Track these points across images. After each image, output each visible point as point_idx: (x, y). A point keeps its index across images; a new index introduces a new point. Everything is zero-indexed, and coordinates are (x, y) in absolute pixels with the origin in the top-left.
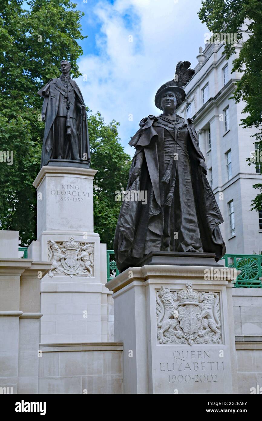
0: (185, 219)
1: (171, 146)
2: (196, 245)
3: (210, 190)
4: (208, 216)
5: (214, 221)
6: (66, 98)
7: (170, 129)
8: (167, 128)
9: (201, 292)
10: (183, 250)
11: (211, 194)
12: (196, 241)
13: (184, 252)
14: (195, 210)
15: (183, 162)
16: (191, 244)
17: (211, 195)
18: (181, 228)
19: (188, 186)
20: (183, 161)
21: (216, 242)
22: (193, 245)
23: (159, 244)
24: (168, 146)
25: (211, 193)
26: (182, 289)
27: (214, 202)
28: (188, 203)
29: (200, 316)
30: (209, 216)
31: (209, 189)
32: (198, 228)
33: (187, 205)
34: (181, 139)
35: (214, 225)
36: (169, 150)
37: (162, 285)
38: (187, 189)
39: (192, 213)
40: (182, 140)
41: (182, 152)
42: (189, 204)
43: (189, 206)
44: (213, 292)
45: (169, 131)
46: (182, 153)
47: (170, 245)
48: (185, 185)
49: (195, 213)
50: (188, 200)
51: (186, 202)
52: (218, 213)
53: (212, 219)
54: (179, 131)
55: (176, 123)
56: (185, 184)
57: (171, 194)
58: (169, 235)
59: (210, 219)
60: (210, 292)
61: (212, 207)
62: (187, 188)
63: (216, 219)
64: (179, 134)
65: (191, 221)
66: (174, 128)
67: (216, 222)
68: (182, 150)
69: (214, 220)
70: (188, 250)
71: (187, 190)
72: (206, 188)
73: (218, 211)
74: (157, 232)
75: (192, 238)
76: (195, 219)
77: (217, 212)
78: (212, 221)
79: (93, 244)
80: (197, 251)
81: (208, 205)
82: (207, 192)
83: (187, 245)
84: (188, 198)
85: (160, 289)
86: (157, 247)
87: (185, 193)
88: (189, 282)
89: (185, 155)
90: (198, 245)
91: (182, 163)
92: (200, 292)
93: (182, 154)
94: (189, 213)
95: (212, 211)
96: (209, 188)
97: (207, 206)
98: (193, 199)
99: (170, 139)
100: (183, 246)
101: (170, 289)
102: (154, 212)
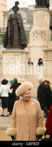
29: (14, 61)
32: (18, 40)
37: (7, 54)
57: (12, 33)
59: (21, 38)
75: (16, 43)
83: (15, 45)
88: (12, 54)
100: (13, 45)
102: (9, 37)
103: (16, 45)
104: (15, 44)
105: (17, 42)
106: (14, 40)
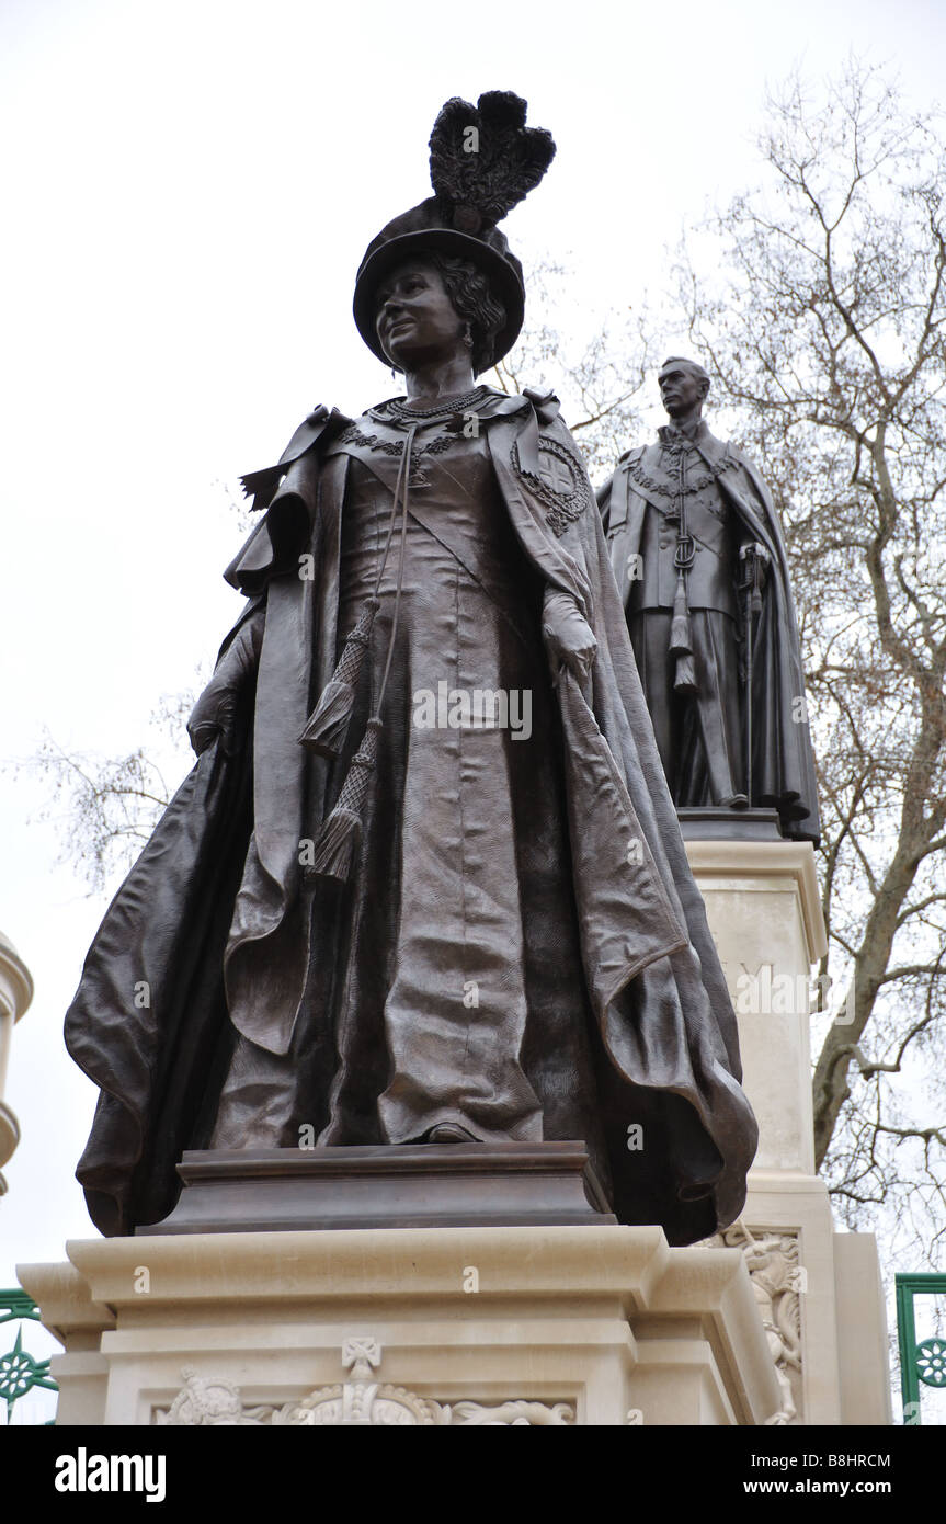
0: (427, 946)
1: (383, 545)
2: (489, 1101)
3: (601, 764)
4: (589, 918)
5: (619, 946)
6: (673, 522)
7: (381, 454)
8: (361, 453)
9: (452, 1403)
10: (387, 1136)
11: (606, 787)
12: (497, 1077)
13: (388, 1143)
14: (511, 891)
15: (450, 627)
16: (451, 1098)
17: (607, 793)
18: (389, 1000)
19: (475, 753)
20: (452, 619)
21: (637, 1079)
22: (471, 1100)
23: (277, 1110)
24: (373, 546)
25: (606, 779)
26: (318, 1388)
27: (624, 830)
28: (468, 853)
30: (598, 921)
31: (593, 758)
32: (522, 1000)
33: (463, 862)
34: (447, 500)
35: (617, 972)
36: (372, 571)
37: (188, 1368)
38: (468, 773)
39: (486, 906)
40: (449, 508)
41: (445, 570)
42: (472, 859)
43: (472, 871)
44: (529, 1401)
45: (374, 469)
46: (447, 577)
47: (334, 1112)
48: (450, 751)
49: (509, 907)
50: (471, 834)
51: (452, 848)
52: (647, 898)
53: (608, 934)
54: (424, 461)
55: (422, 422)
56: (453, 745)
57: (346, 810)
58: (342, 1049)
59: (600, 935)
60: (513, 1401)
61: (614, 860)
62: (467, 766)
63: (632, 935)
64: (426, 473)
65: (473, 960)
66: (395, 449)
67: (632, 951)
68: (450, 559)
69: (626, 939)
70: (419, 1133)
71: (466, 779)
72: (578, 757)
73: (646, 884)
74: (274, 1039)
76: (506, 943)
77: (638, 893)
78: (610, 947)
79: (795, 1236)
80: (480, 1134)
81: (591, 854)
82: (588, 778)
83: (421, 1102)
84: (471, 825)
85: (174, 1393)
86: (267, 1129)
87: (453, 795)
88: (361, 1338)
89: (465, 588)
90: (503, 1099)
91: (442, 632)
92: (442, 1404)
93: (449, 584)
94: (469, 909)
95: (612, 888)
96: (595, 753)
97: (587, 862)
98: (507, 828)
99: (382, 510)
100: (390, 1113)
101: (243, 1391)
102: (251, 921)
103: (449, 1119)
104: (437, 1077)
105: (481, 1035)
106: (410, 972)
